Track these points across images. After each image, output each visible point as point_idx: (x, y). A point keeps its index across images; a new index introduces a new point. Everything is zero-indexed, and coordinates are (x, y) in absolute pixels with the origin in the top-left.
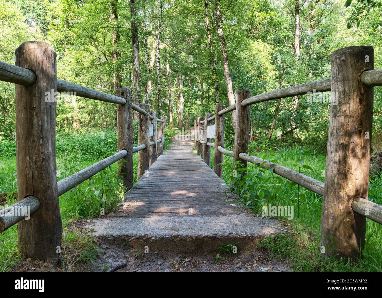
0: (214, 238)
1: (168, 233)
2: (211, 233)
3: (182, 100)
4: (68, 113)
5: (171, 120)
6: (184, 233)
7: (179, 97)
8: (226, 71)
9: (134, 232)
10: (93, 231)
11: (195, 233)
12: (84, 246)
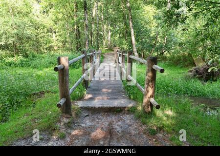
0: (114, 107)
1: (101, 106)
2: (113, 106)
3: (110, 34)
4: (52, 42)
5: (104, 44)
6: (105, 106)
7: (108, 32)
8: (131, 25)
9: (90, 106)
10: (78, 105)
11: (109, 106)
12: (77, 110)
